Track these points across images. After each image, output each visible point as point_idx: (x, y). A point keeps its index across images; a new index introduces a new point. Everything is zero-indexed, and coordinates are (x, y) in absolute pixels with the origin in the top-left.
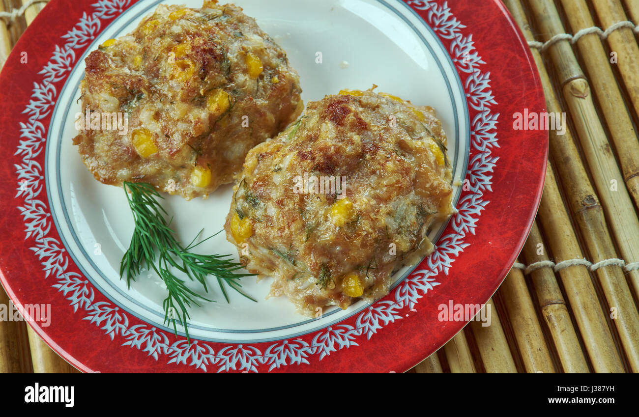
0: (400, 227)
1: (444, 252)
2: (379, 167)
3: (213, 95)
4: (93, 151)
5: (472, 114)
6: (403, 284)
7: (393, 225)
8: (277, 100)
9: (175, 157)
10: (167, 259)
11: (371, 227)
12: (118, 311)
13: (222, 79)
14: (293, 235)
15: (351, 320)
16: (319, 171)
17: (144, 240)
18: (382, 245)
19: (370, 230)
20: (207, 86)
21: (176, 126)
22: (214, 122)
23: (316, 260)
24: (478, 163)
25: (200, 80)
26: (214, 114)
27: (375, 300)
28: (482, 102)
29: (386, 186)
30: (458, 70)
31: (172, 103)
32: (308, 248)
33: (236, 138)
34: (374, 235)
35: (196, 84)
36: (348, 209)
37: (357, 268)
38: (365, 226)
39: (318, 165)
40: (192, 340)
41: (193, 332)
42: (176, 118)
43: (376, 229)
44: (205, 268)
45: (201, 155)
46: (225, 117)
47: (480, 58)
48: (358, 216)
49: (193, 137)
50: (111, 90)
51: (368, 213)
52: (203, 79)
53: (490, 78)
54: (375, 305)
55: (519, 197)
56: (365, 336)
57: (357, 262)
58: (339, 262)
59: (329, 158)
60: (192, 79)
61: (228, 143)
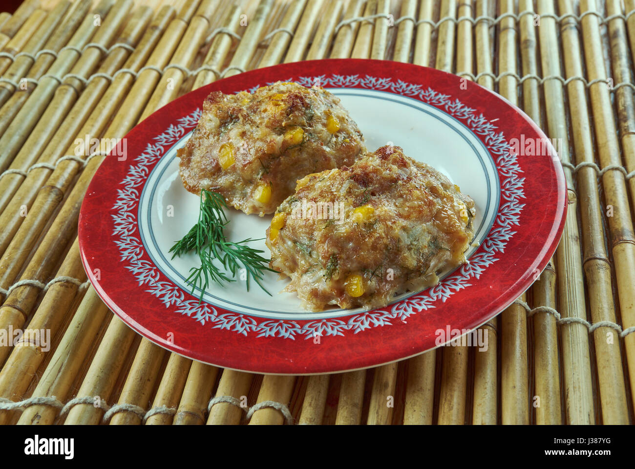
0: (411, 244)
1: (447, 287)
2: (407, 192)
3: (291, 130)
4: (189, 163)
5: (502, 201)
6: (402, 302)
7: (406, 240)
8: (342, 154)
9: (246, 168)
10: (213, 251)
11: (384, 232)
12: (155, 270)
13: (304, 120)
14: (315, 224)
15: (346, 319)
16: (354, 180)
17: (200, 231)
18: (391, 255)
19: (383, 234)
20: (290, 121)
21: (254, 143)
22: (286, 148)
23: (328, 248)
24: (497, 234)
25: (285, 115)
26: (288, 141)
27: (372, 308)
28: (513, 195)
29: (408, 207)
30: (499, 173)
31: (258, 127)
32: (325, 236)
33: (300, 171)
34: (385, 241)
35: (282, 117)
36: (369, 213)
37: (363, 269)
38: (380, 229)
39: (355, 175)
40: (203, 302)
41: (206, 298)
42: (256, 137)
43: (389, 237)
44: (236, 252)
45: (267, 173)
46: (297, 149)
47: (520, 168)
48: (376, 221)
49: (265, 153)
50: (216, 111)
51: (385, 220)
52: (288, 115)
53: (524, 181)
54: (371, 312)
55: (526, 259)
56: (353, 330)
57: (365, 262)
58: (348, 258)
59: (367, 174)
60: (279, 113)
61: (293, 174)
